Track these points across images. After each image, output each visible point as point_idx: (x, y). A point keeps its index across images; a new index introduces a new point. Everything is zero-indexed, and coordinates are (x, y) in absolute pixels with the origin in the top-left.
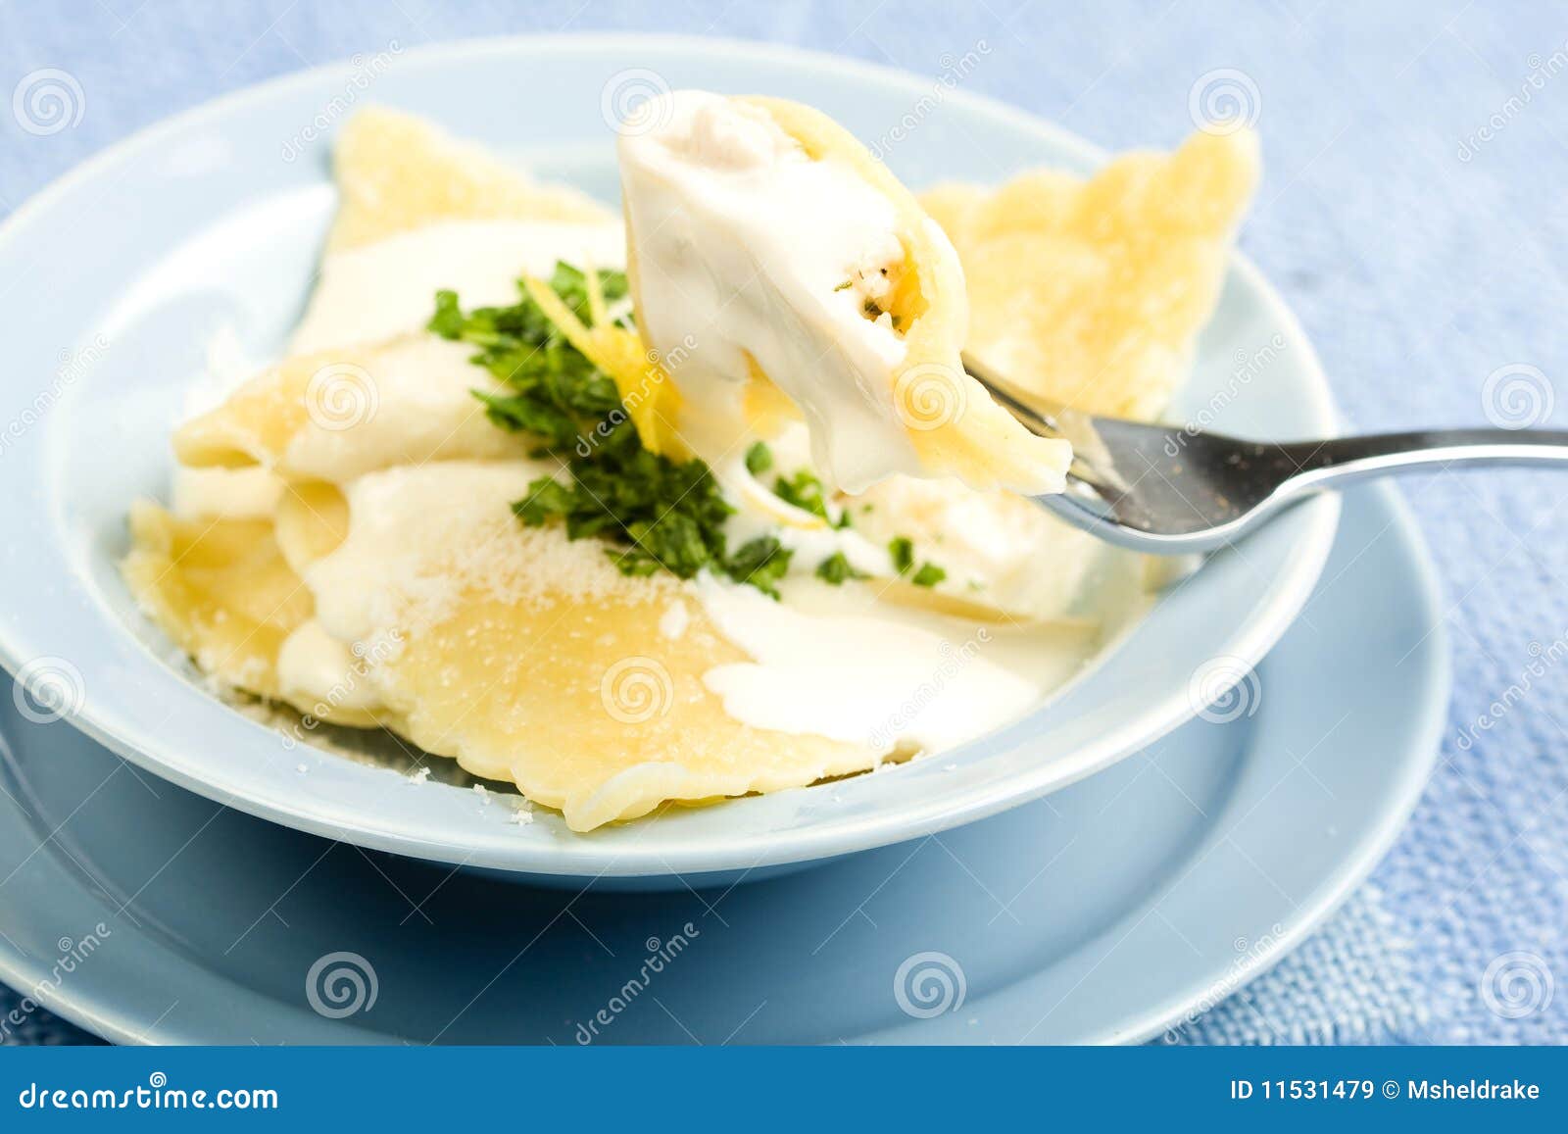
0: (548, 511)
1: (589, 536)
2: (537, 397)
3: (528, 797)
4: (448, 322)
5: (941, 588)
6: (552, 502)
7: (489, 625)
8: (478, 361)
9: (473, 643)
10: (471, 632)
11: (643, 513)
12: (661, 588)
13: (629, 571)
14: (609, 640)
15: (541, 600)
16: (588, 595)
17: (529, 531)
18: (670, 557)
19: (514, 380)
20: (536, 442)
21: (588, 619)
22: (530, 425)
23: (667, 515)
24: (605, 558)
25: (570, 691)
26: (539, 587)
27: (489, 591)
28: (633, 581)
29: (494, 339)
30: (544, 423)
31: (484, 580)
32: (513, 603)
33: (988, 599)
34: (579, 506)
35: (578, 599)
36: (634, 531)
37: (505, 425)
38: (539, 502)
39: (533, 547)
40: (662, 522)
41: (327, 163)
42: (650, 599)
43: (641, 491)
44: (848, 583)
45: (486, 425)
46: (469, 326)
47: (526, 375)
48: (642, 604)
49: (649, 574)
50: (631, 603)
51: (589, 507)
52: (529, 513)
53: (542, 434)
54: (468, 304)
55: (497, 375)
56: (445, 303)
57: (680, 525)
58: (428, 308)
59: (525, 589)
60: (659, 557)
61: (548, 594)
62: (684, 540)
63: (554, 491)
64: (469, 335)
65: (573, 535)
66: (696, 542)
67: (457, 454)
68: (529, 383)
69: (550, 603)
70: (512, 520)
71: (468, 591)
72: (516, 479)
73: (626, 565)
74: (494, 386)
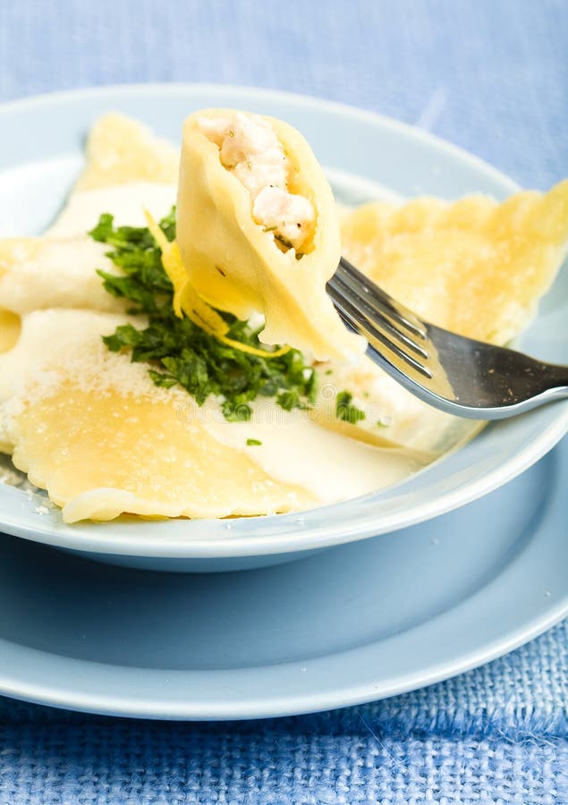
0: (125, 344)
1: (143, 361)
2: (136, 280)
3: (51, 500)
4: (101, 233)
5: (361, 424)
6: (127, 339)
7: (72, 402)
8: (110, 256)
9: (60, 411)
10: (62, 405)
11: (175, 352)
12: (174, 396)
13: (158, 384)
14: (134, 420)
15: (104, 393)
16: (130, 394)
17: (110, 354)
18: (184, 379)
19: (125, 267)
20: (131, 305)
21: (126, 408)
22: (127, 294)
23: (188, 355)
24: (148, 374)
25: (101, 445)
26: (105, 386)
27: (77, 384)
28: (159, 389)
29: (124, 244)
30: (136, 294)
31: (76, 376)
32: (88, 391)
33: (388, 435)
34: (141, 343)
35: (125, 395)
36: (166, 361)
37: (114, 292)
38: (119, 338)
39: (110, 362)
40: (184, 359)
41: (84, 141)
42: (165, 402)
43: (177, 340)
44: (295, 410)
45: (103, 290)
46: (113, 235)
47: (132, 266)
48: (160, 404)
49: (169, 387)
50: (155, 401)
51: (147, 345)
52: (112, 343)
53: (134, 300)
54: (117, 224)
55: (117, 264)
56: (103, 221)
57: (195, 362)
58: (93, 223)
59: (96, 386)
60: (178, 379)
61: (108, 390)
62: (195, 371)
63: (130, 333)
64: (110, 240)
65: (135, 359)
66: (203, 373)
67: (84, 305)
68: (135, 270)
69: (109, 395)
70: (102, 346)
71: (67, 383)
72: (111, 324)
73: (158, 380)
74: (114, 271)
